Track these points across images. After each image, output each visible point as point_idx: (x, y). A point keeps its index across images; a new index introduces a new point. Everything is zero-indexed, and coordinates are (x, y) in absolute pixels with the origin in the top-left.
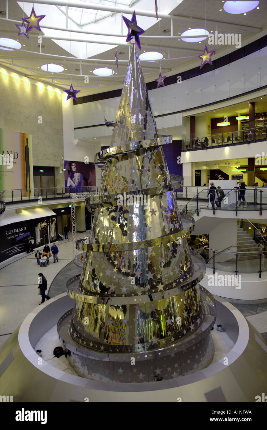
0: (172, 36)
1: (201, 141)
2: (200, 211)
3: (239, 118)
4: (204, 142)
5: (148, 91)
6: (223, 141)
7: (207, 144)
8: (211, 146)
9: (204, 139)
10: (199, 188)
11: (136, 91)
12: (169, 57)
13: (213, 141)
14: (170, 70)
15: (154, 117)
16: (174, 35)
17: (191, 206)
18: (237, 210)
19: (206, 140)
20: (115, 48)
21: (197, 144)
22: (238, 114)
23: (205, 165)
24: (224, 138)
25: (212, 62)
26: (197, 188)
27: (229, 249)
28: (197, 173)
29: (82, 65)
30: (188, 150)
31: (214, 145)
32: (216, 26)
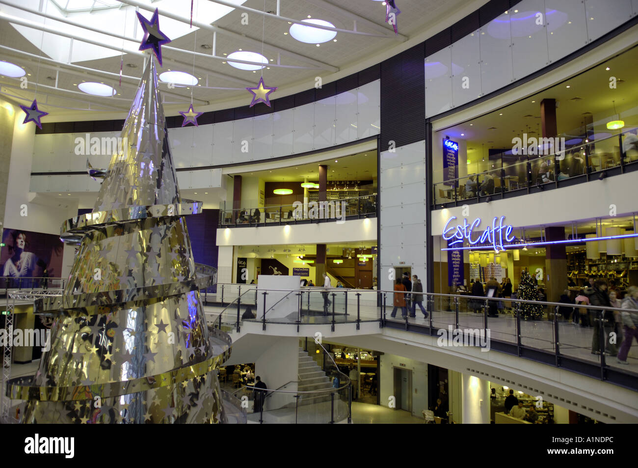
0: (214, 55)
1: (249, 213)
2: (242, 325)
3: (306, 186)
4: (254, 216)
5: (169, 130)
6: (281, 216)
7: (259, 219)
8: (264, 222)
9: (254, 211)
10: (243, 286)
11: (148, 126)
12: (207, 84)
13: (267, 216)
14: (207, 103)
15: (174, 170)
16: (216, 55)
17: (228, 316)
18: (298, 323)
19: (257, 212)
20: (121, 56)
21: (243, 218)
22: (304, 179)
23: (253, 251)
24: (284, 212)
25: (270, 101)
26: (240, 287)
27: (285, 387)
28: (240, 263)
29: (60, 72)
30: (229, 227)
31: (268, 221)
32: (279, 54)
